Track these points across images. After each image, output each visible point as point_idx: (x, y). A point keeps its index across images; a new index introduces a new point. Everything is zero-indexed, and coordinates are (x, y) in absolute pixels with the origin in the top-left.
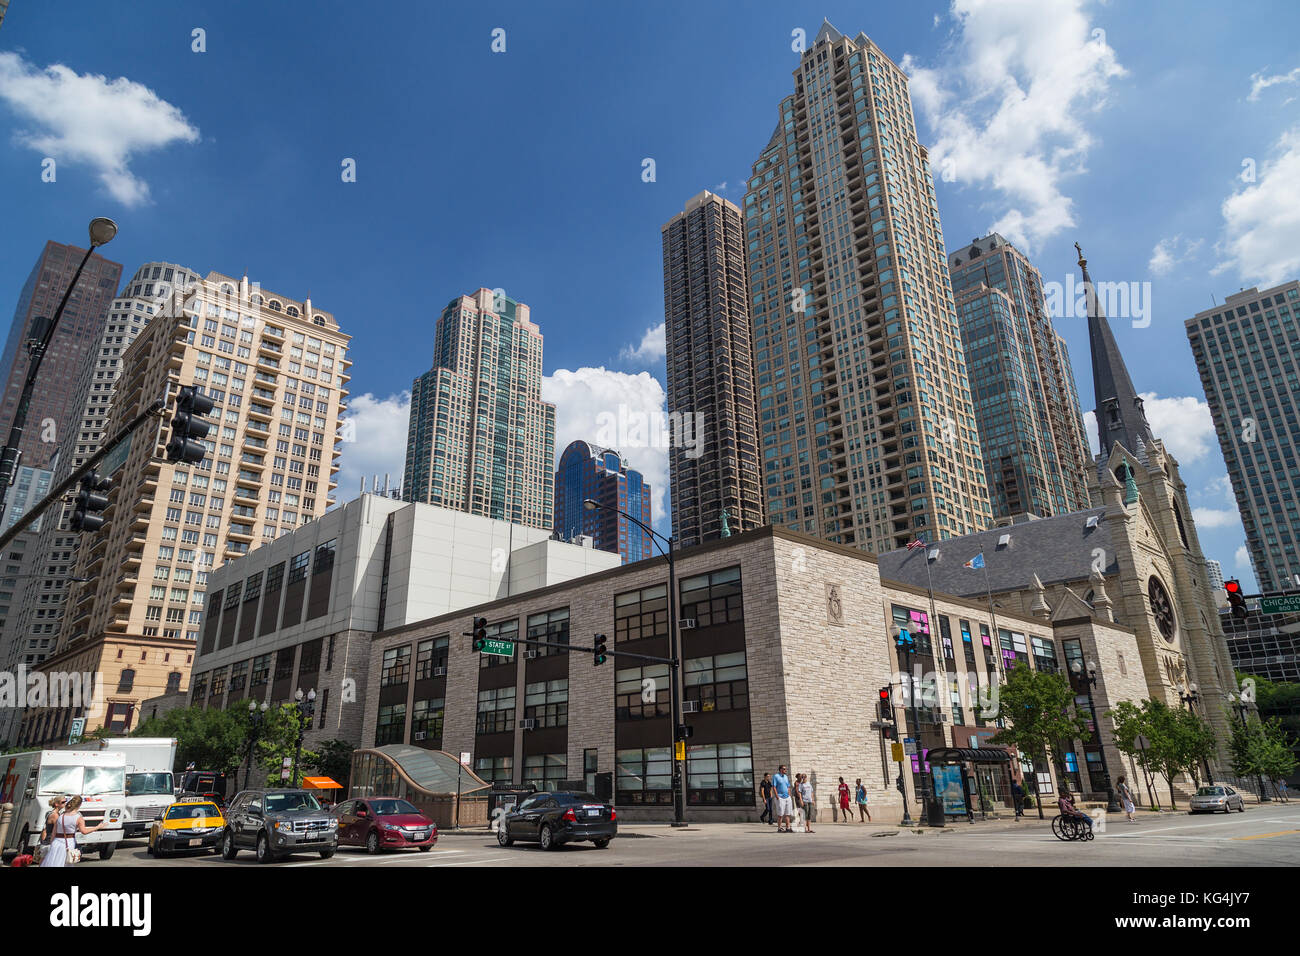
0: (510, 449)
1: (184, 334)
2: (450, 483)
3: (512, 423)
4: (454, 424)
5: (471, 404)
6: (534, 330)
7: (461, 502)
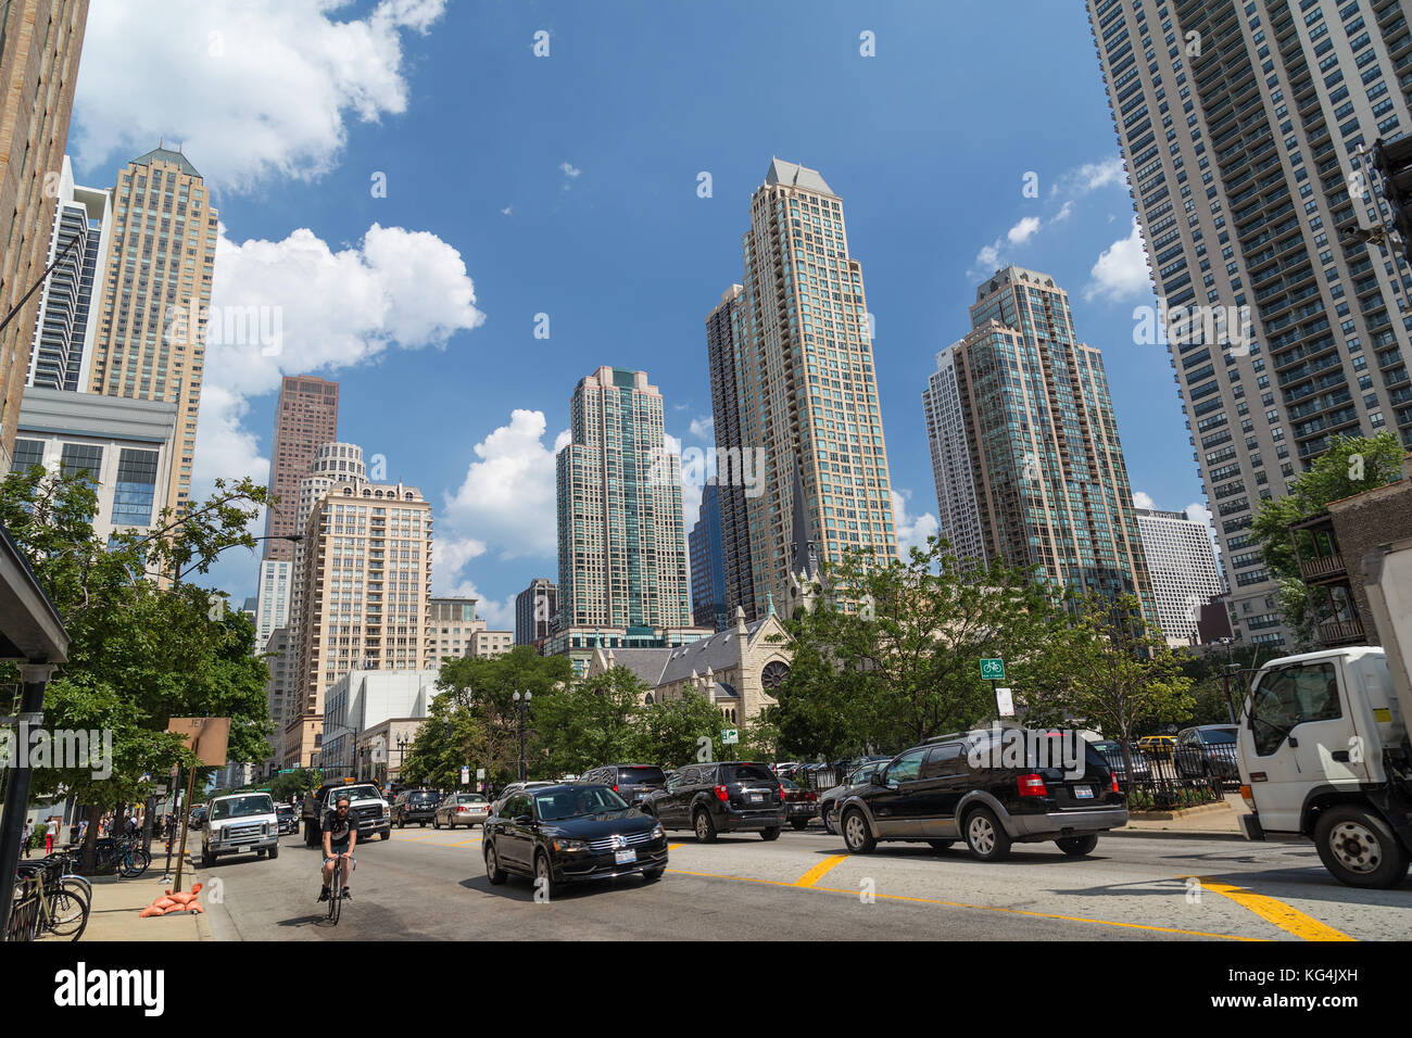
0: (639, 502)
1: (323, 529)
2: (590, 540)
3: (639, 479)
4: (589, 490)
5: (602, 470)
6: (654, 391)
7: (601, 554)
